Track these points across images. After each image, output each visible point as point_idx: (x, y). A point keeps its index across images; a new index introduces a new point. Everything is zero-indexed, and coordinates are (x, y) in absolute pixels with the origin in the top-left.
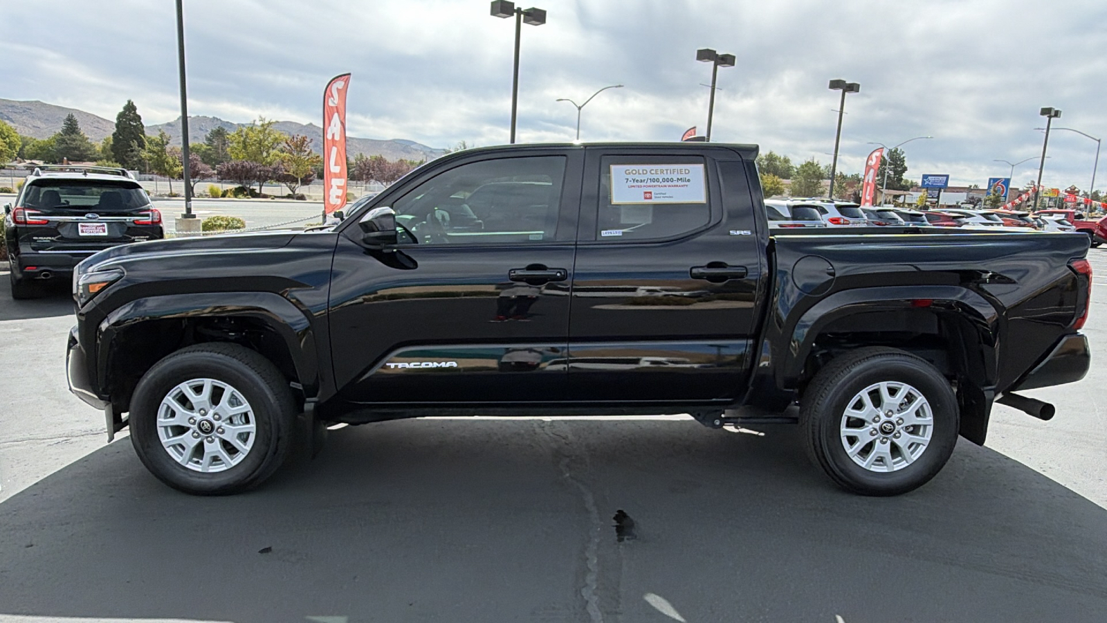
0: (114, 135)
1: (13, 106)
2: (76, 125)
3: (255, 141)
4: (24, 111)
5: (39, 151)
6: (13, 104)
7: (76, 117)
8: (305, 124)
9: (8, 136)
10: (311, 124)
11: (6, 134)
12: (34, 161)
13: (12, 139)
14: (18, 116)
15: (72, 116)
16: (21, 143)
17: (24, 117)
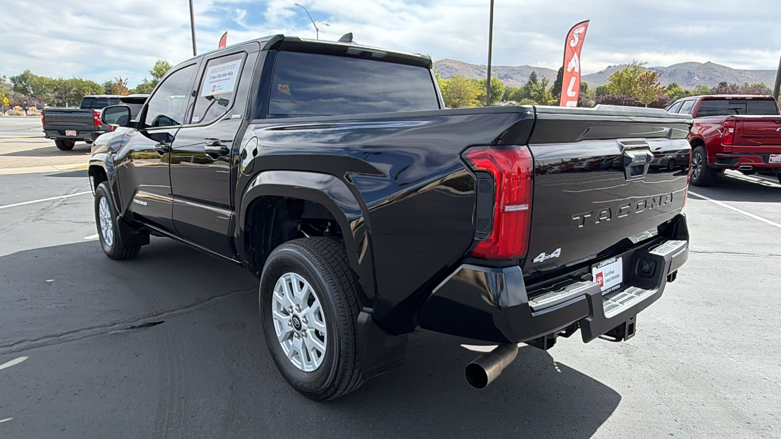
0: (555, 82)
1: (514, 70)
2: (536, 78)
3: (627, 79)
4: (519, 72)
5: (515, 96)
6: (514, 68)
7: (537, 73)
8: (703, 63)
9: (498, 88)
10: (709, 62)
11: (498, 86)
12: (512, 102)
13: (500, 89)
14: (515, 75)
15: (534, 72)
16: (504, 91)
17: (518, 76)
